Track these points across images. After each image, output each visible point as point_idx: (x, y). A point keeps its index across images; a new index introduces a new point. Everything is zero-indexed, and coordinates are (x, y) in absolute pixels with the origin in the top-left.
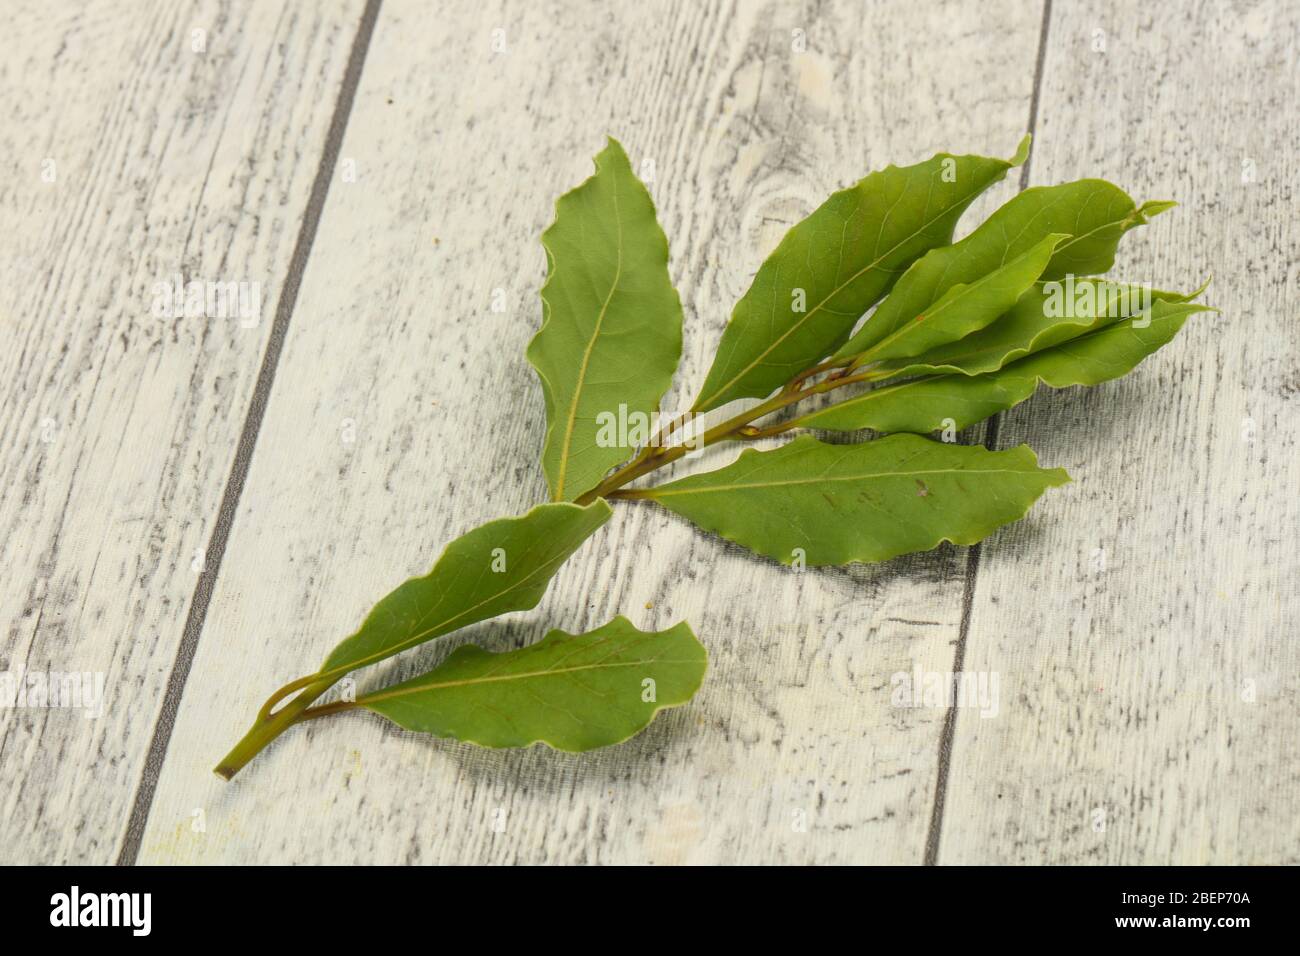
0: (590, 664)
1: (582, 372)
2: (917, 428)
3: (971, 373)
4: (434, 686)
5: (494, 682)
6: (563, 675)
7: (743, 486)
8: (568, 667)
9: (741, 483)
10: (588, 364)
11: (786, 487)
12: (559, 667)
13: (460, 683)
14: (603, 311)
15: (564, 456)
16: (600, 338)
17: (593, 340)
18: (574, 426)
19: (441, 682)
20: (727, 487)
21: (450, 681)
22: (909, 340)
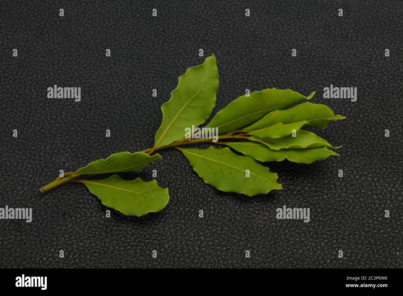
0: (140, 192)
1: (179, 113)
2: (253, 157)
3: (272, 147)
4: (102, 184)
5: (116, 189)
6: (132, 193)
7: (204, 157)
8: (135, 191)
9: (204, 156)
10: (181, 112)
11: (214, 162)
12: (132, 190)
13: (108, 186)
14: (191, 99)
15: (163, 134)
16: (188, 105)
17: (185, 106)
18: (170, 127)
19: (104, 184)
20: (200, 156)
21: (106, 184)
22: (262, 133)
